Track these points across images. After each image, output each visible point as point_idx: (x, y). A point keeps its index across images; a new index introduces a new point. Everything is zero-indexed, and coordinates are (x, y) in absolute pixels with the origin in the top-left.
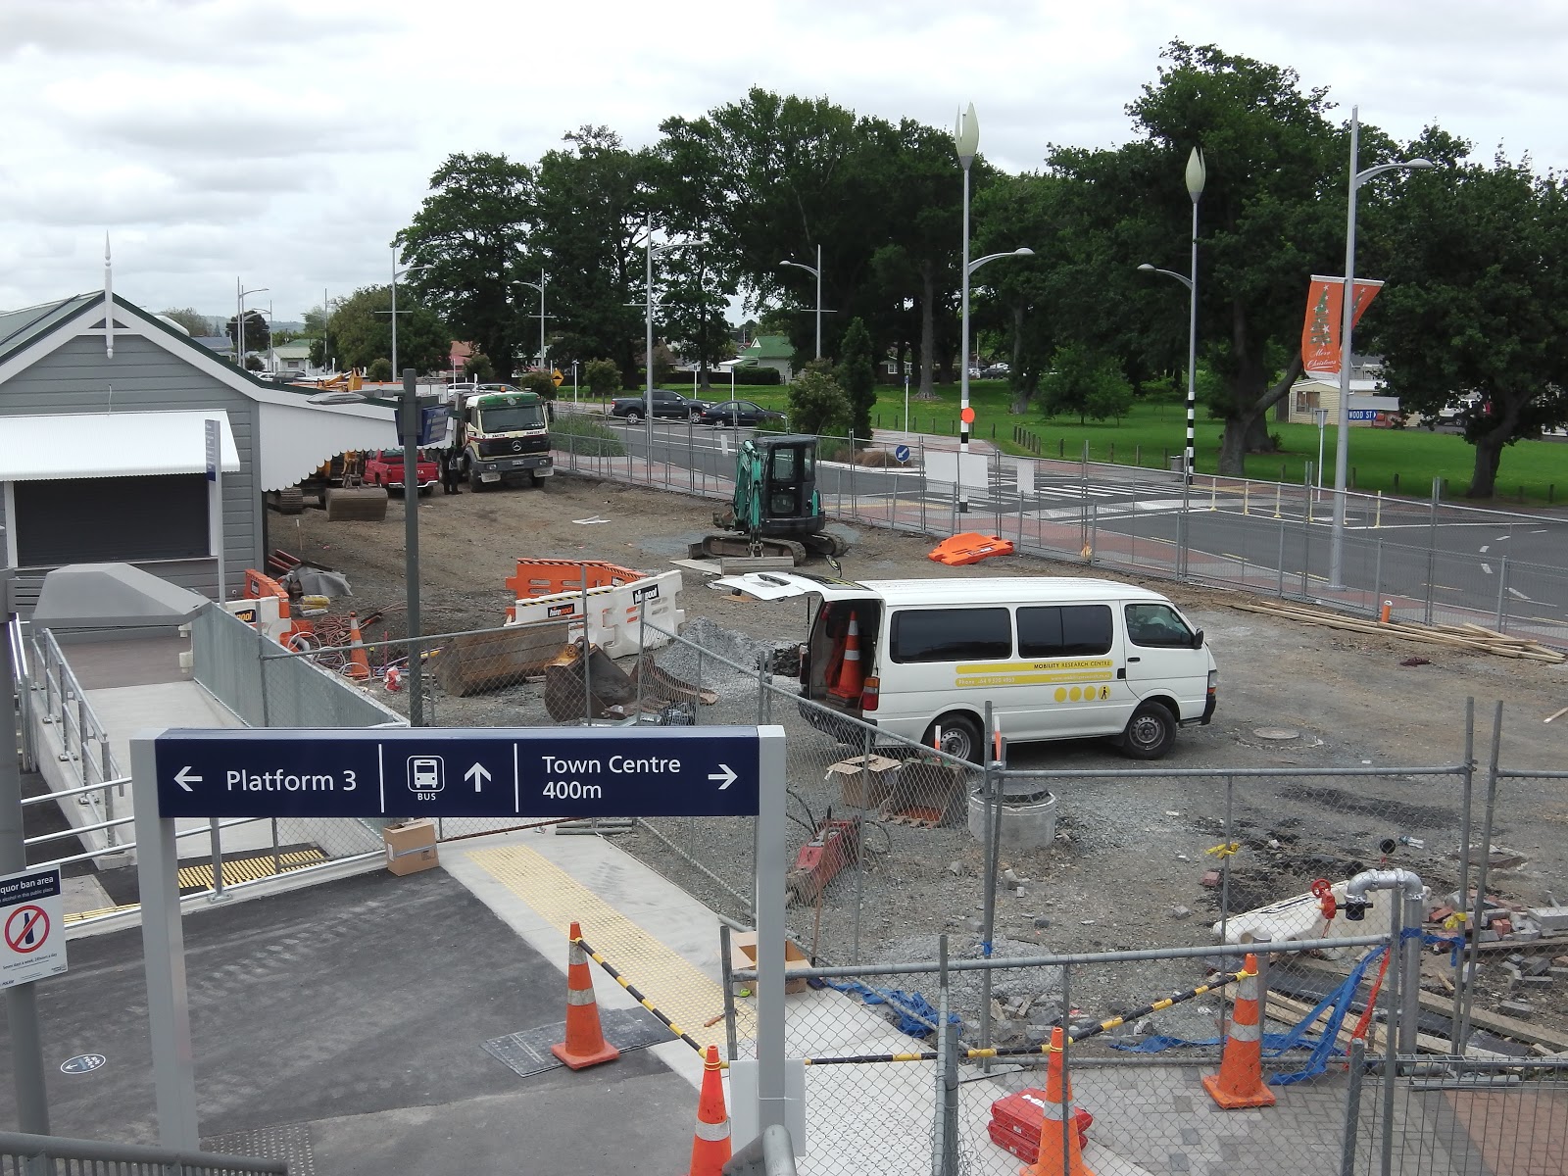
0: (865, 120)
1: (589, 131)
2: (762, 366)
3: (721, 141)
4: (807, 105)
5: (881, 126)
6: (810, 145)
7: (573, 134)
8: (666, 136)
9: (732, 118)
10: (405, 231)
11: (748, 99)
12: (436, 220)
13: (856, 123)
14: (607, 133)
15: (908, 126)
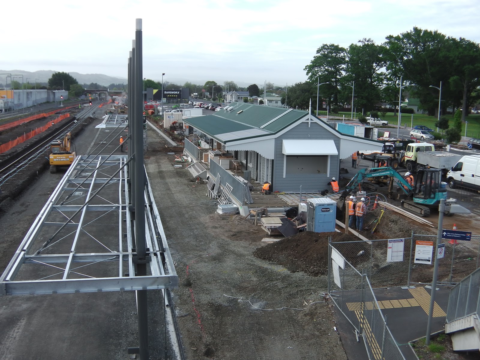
0: (449, 38)
1: (365, 39)
2: (408, 107)
3: (403, 42)
4: (431, 32)
5: (454, 40)
6: (430, 44)
7: (361, 41)
8: (387, 41)
9: (407, 36)
10: (308, 66)
11: (413, 30)
12: (317, 63)
13: (446, 38)
14: (371, 40)
15: (462, 40)
